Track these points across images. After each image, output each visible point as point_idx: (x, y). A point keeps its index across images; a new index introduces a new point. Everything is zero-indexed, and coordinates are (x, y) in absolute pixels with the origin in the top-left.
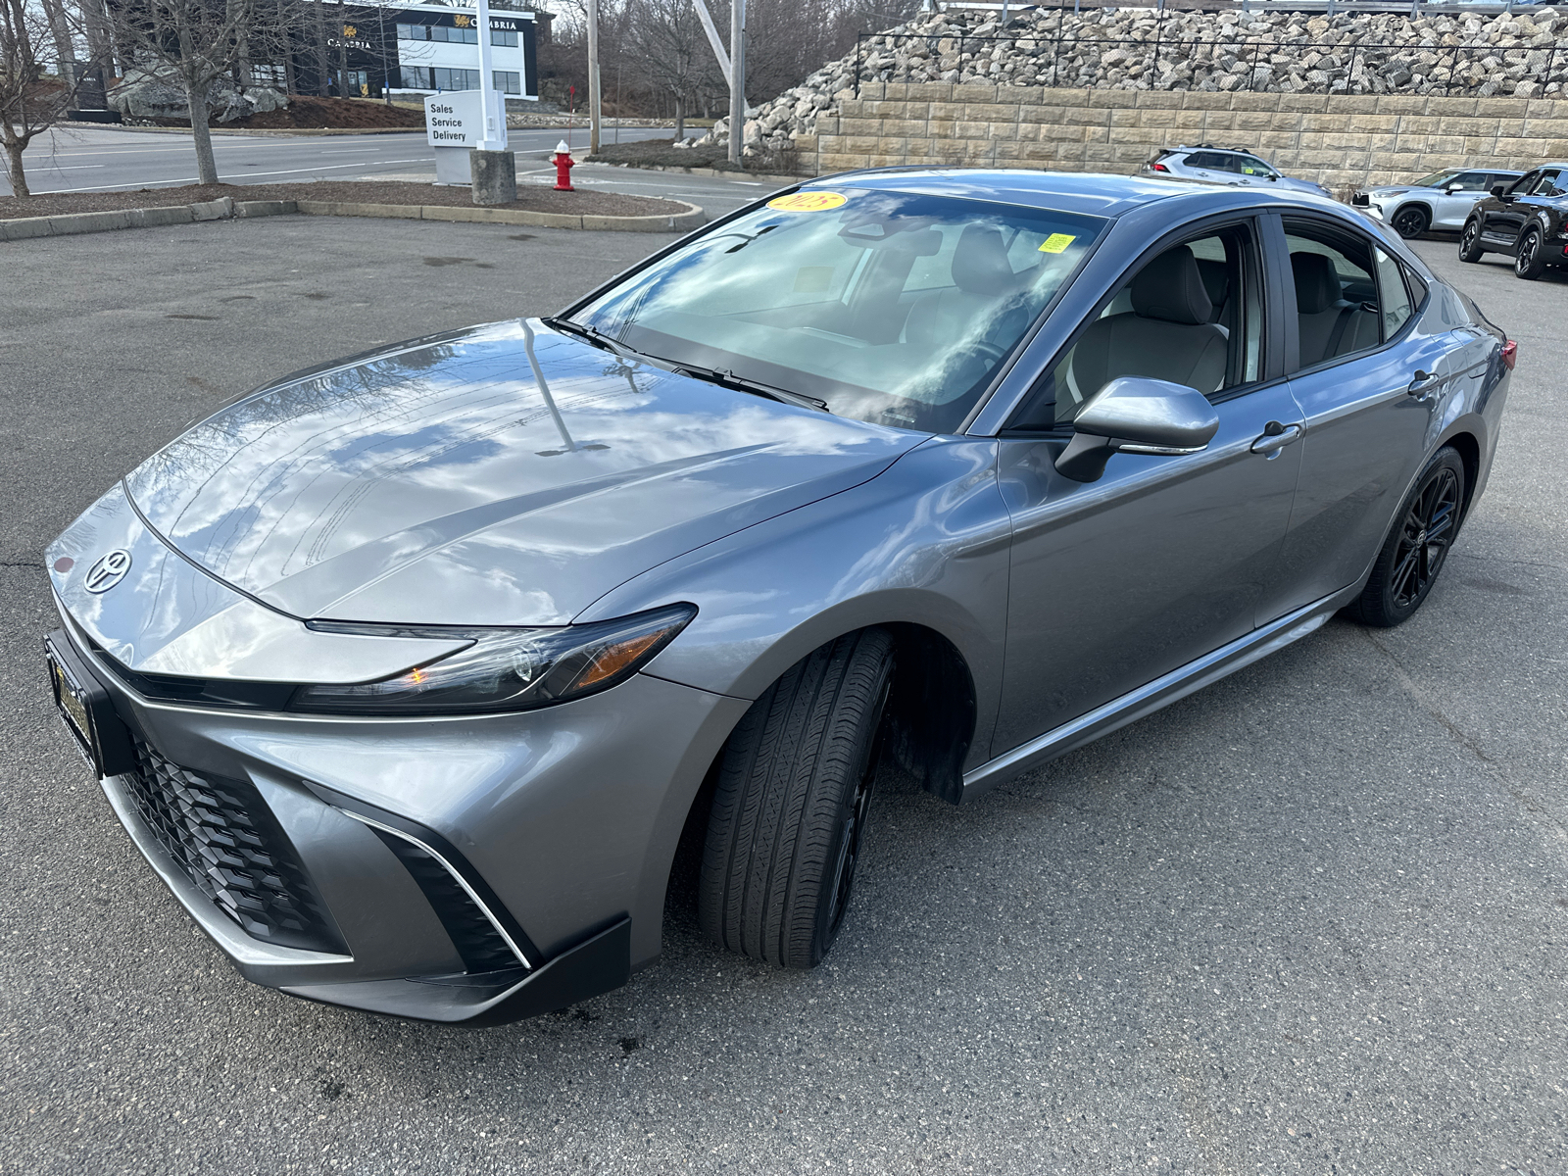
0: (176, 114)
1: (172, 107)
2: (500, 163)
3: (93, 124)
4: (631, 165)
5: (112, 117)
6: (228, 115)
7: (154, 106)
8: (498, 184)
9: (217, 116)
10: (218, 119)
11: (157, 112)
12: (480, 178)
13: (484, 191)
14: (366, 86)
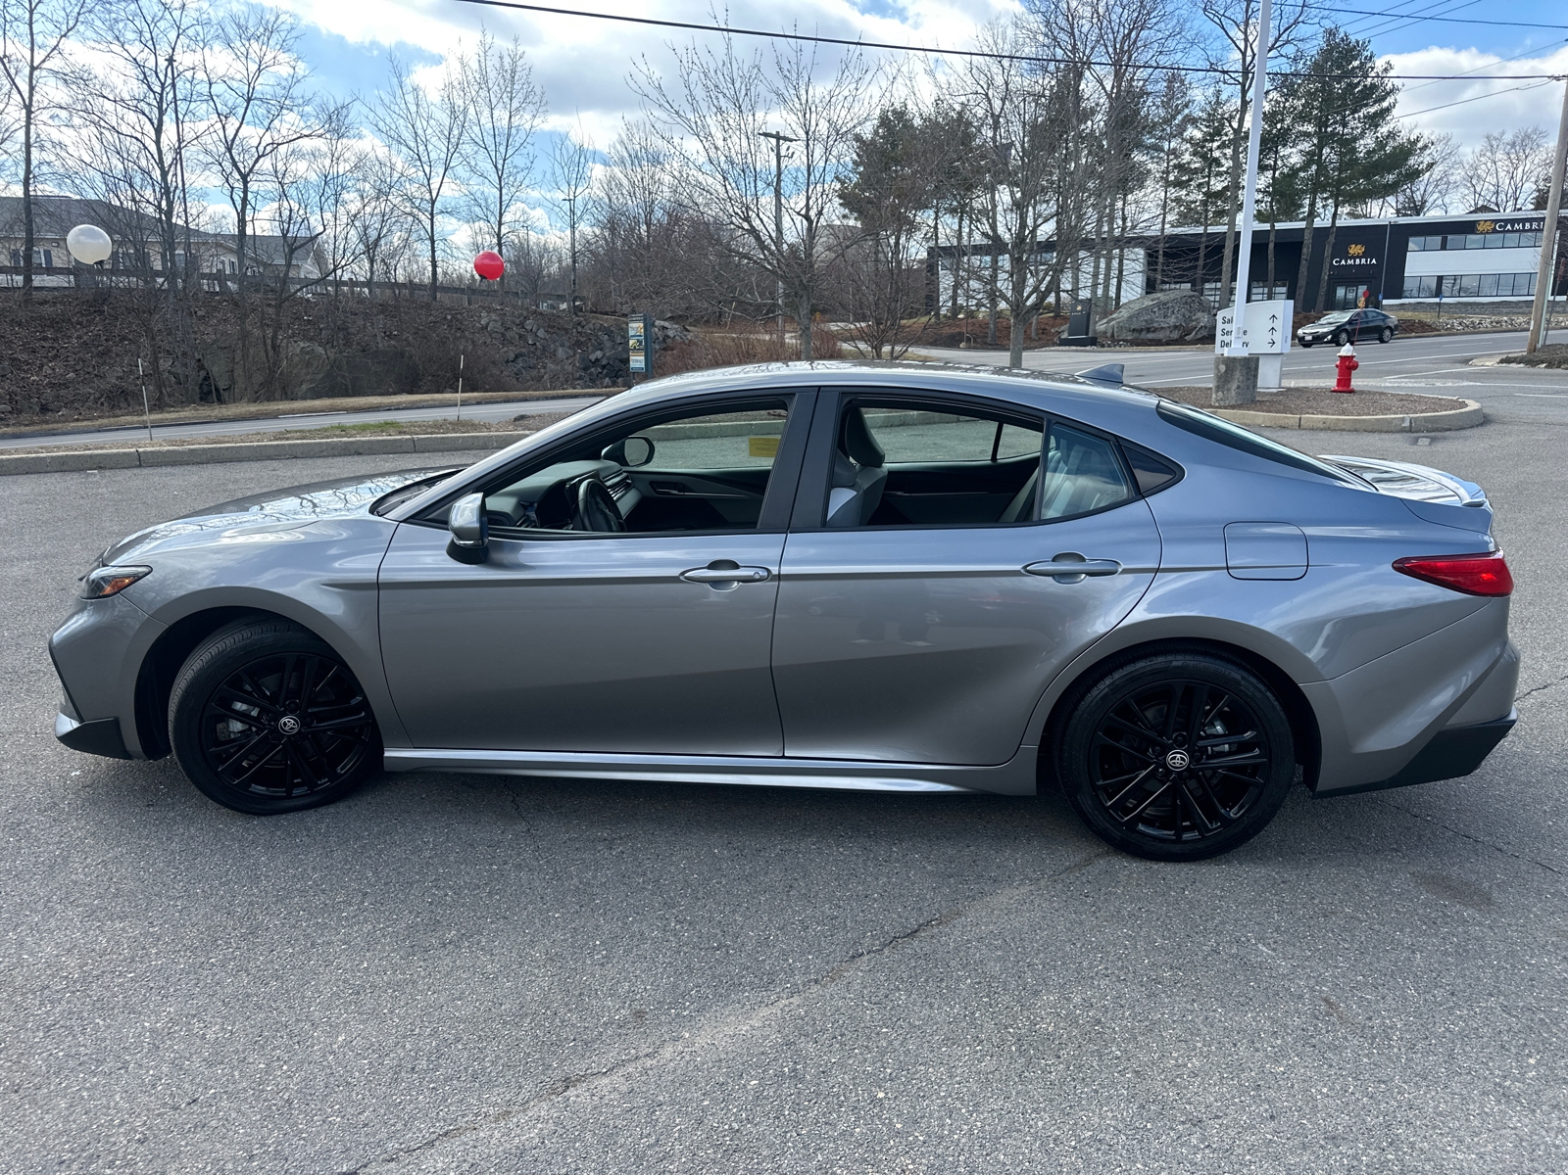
0: (1150, 336)
1: (1148, 330)
2: (1239, 367)
3: (1074, 348)
4: (1550, 365)
5: (1093, 342)
6: (1196, 333)
7: (1134, 330)
8: (1234, 387)
9: (1186, 335)
10: (1186, 338)
11: (1136, 335)
12: (1218, 382)
13: (1220, 393)
14: (1363, 299)
